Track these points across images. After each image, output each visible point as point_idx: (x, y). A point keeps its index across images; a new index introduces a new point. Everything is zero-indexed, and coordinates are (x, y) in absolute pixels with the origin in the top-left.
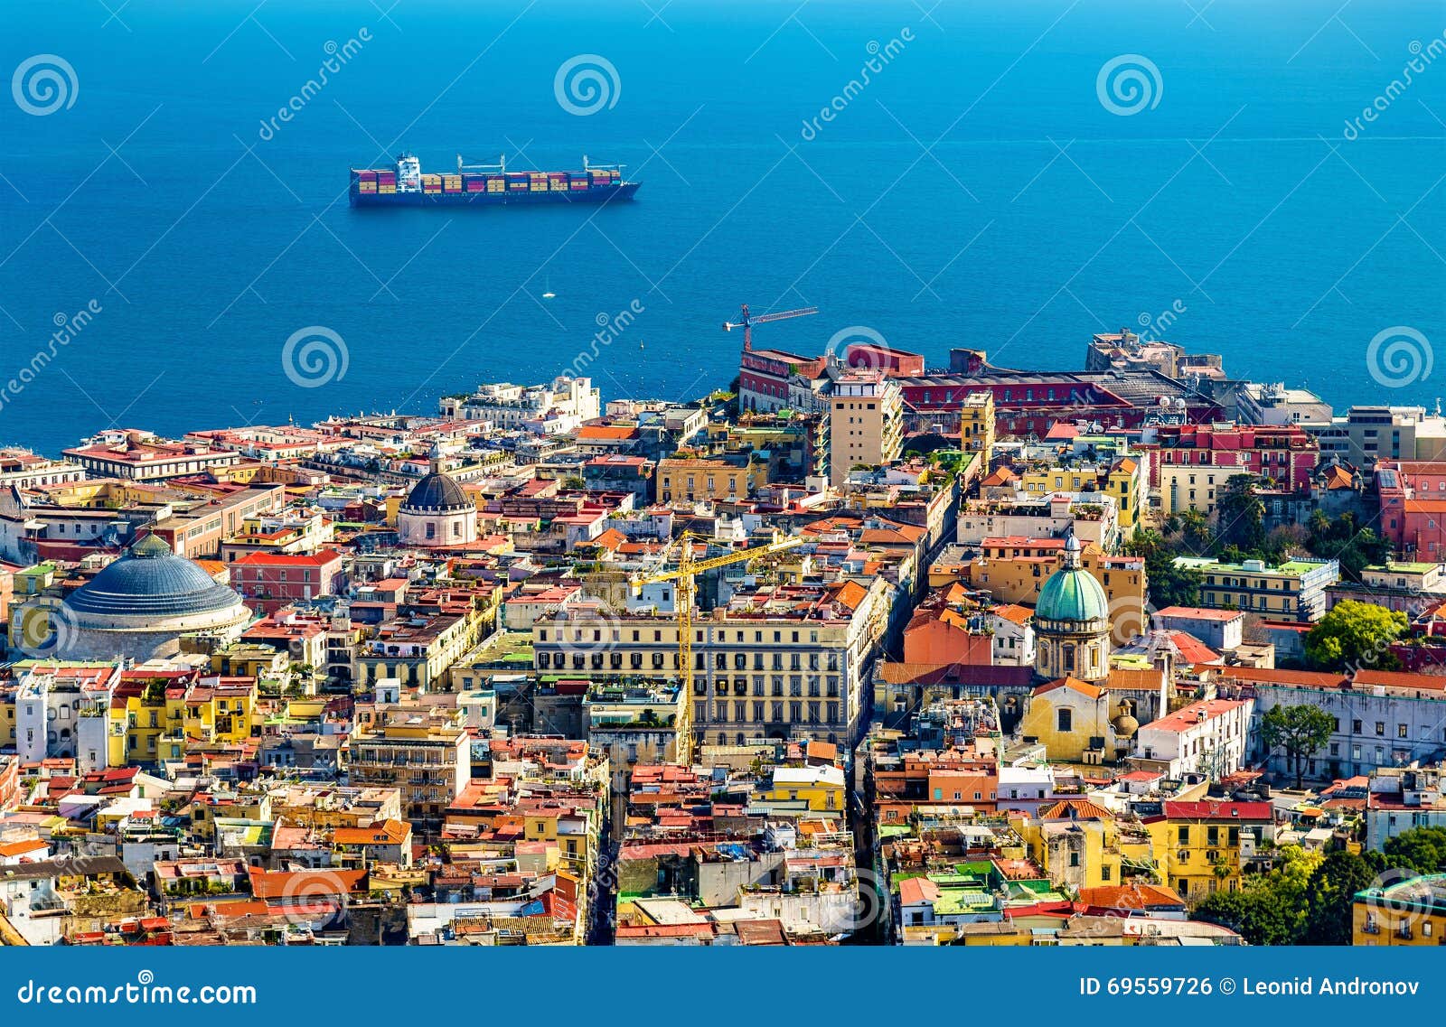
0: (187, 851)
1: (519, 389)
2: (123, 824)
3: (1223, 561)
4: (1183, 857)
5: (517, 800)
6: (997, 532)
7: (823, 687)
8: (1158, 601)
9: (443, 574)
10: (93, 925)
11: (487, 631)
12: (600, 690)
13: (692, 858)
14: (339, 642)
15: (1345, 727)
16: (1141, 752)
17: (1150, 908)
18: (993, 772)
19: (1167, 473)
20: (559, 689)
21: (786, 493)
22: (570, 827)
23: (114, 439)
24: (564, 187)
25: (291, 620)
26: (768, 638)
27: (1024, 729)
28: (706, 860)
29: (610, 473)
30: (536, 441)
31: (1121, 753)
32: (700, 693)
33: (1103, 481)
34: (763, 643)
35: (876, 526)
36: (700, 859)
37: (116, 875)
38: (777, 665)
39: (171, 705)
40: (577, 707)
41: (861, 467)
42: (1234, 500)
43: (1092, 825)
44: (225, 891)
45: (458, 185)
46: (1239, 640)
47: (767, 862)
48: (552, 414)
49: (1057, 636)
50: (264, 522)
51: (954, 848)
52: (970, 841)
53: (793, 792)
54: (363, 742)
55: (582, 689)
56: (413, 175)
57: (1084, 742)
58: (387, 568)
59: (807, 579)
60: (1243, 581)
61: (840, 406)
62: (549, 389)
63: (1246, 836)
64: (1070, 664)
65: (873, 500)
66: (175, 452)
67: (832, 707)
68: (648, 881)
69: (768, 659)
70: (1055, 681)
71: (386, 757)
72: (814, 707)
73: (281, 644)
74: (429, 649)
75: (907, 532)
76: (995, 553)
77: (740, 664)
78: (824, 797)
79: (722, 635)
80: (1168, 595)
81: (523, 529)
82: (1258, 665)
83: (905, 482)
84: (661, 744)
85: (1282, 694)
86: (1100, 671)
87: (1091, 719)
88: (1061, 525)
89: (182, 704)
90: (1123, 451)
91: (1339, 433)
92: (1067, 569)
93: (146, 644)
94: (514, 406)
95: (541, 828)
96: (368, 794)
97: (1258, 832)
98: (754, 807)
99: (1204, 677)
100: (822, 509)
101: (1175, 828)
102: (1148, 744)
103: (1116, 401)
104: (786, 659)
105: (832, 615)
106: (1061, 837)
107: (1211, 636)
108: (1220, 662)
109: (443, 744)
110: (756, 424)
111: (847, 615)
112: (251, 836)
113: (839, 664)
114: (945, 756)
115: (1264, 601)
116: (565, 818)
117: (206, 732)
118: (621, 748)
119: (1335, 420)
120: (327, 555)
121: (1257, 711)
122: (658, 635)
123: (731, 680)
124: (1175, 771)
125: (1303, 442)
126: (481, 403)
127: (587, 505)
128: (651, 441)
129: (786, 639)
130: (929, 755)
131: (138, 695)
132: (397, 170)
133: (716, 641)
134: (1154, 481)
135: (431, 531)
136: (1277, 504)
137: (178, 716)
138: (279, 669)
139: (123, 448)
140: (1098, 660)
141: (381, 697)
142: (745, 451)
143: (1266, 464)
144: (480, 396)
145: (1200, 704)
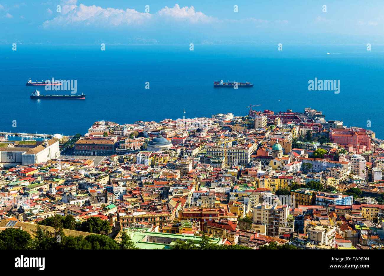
0: (149, 178)
1: (223, 114)
2: (143, 174)
3: (304, 142)
4: (281, 183)
5: (197, 172)
6: (274, 137)
7: (245, 158)
8: (293, 147)
9: (199, 141)
10: (130, 188)
11: (203, 148)
12: (213, 157)
13: (210, 182)
14: (182, 150)
15: (314, 166)
16: (285, 168)
17: (266, 191)
18: (257, 171)
19: (301, 129)
20: (208, 157)
21: (247, 131)
22: (199, 177)
23: (167, 120)
24: (242, 85)
25: (177, 147)
26: (237, 151)
27: (270, 164)
28: (212, 182)
29: (226, 127)
30: (223, 122)
31: (282, 168)
32: (228, 158)
33: (291, 130)
34: (237, 152)
35: (258, 136)
36: (211, 182)
37: (135, 181)
38: (239, 155)
39: (157, 158)
40: (210, 160)
41: (259, 128)
42: (308, 133)
43: (266, 179)
44: (151, 184)
45: (228, 84)
46: (303, 153)
47: (220, 182)
48: (226, 118)
49: (275, 152)
50: (178, 133)
51: (245, 182)
52: (247, 181)
53: (230, 173)
54: (177, 164)
55: (211, 157)
56: (222, 82)
57: (277, 167)
58: (192, 140)
59: (245, 143)
60: (306, 145)
61: (257, 119)
62: (226, 114)
63: (289, 181)
64: (276, 156)
65: (259, 132)
66: (174, 122)
67: (246, 161)
68: (205, 184)
69: (237, 154)
70: (274, 158)
71: (180, 166)
72: (243, 161)
73: (174, 150)
74: (193, 151)
75: (262, 137)
76: (272, 140)
77: (234, 154)
78: (234, 174)
79: (231, 151)
80: (295, 147)
81: (212, 135)
82: (305, 157)
83: (264, 130)
84: (220, 165)
85: (306, 161)
86: (281, 157)
87: (279, 164)
88: (283, 136)
89: (158, 158)
90: (295, 126)
91: (327, 124)
92: (277, 143)
93: (158, 149)
94: (222, 117)
95: (195, 177)
96: (176, 171)
97: (291, 181)
98: (224, 175)
99: (296, 158)
100: (252, 133)
101: (280, 180)
102: (286, 167)
103: (298, 119)
104: (240, 154)
105: (246, 148)
106: (261, 181)
107: (299, 153)
108: (300, 156)
109: (188, 165)
110: (247, 121)
111: (248, 148)
112: (157, 176)
113: (247, 155)
114: (251, 169)
115: (309, 148)
116: (198, 175)
117: (161, 162)
118: (215, 165)
119: (326, 122)
120: (185, 138)
121: (302, 163)
122: (223, 150)
123: (232, 157)
124: (289, 171)
125: (320, 126)
126: (217, 116)
127: (221, 132)
128: (233, 123)
129: (240, 151)
130: (249, 168)
131: (153, 156)
132: (220, 82)
133: (230, 151)
134: (299, 130)
135: (199, 134)
136: (315, 134)
137: (158, 159)
138: (173, 153)
139: (168, 121)
140: (281, 155)
141: (185, 157)
142: (244, 125)
143: (315, 128)
144: (217, 115)
145: (294, 162)
